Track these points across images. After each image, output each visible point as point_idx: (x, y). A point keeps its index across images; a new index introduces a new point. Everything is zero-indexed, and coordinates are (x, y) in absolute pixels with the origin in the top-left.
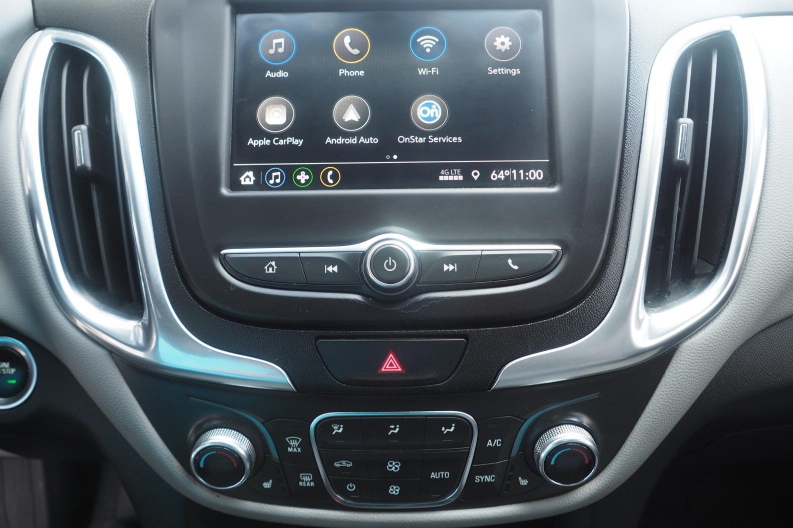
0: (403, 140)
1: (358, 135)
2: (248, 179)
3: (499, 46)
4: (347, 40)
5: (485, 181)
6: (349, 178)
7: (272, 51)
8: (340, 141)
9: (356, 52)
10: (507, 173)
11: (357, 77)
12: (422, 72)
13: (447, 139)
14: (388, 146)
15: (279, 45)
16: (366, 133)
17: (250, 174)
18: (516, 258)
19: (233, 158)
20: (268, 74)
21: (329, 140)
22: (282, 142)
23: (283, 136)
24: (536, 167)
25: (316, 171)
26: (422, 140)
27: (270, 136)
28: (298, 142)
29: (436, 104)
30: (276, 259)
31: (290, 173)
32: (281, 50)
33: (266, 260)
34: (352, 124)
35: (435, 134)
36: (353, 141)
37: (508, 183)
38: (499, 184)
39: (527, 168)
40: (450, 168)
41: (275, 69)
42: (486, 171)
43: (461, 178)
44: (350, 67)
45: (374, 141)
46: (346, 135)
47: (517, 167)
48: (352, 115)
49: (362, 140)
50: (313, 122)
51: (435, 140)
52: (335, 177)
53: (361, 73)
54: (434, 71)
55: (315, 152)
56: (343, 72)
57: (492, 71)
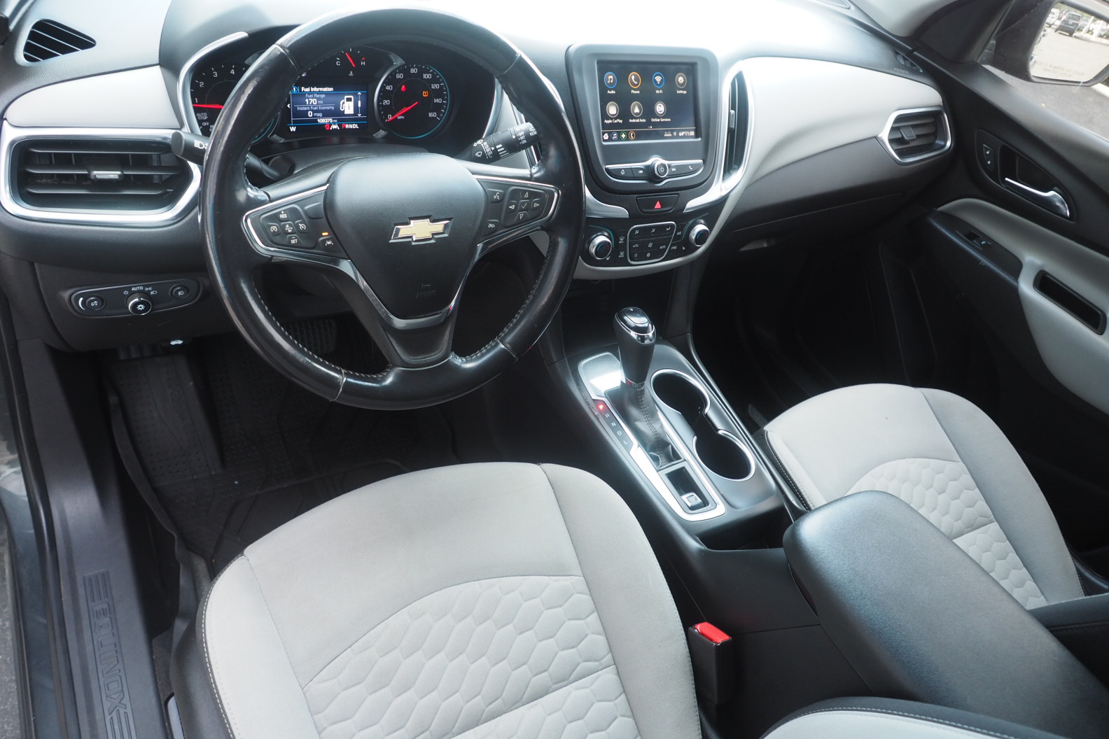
0: (653, 120)
1: (639, 118)
2: (606, 137)
3: (679, 80)
4: (633, 77)
5: (678, 137)
6: (638, 137)
7: (609, 82)
8: (634, 121)
9: (636, 83)
10: (684, 133)
11: (637, 94)
12: (657, 92)
13: (666, 120)
14: (649, 123)
15: (611, 79)
16: (642, 118)
17: (606, 134)
18: (692, 165)
19: (602, 129)
20: (609, 92)
21: (630, 121)
22: (616, 121)
23: (616, 119)
24: (691, 130)
25: (627, 133)
26: (659, 120)
27: (612, 119)
28: (621, 121)
29: (662, 106)
30: (624, 169)
31: (619, 134)
32: (612, 81)
33: (621, 169)
34: (637, 114)
35: (663, 118)
36: (638, 121)
37: (684, 137)
38: (682, 137)
39: (689, 131)
40: (667, 131)
41: (610, 90)
42: (678, 132)
43: (671, 135)
44: (635, 90)
45: (644, 121)
46: (636, 118)
47: (686, 130)
48: (637, 110)
49: (641, 120)
50: (625, 113)
51: (663, 120)
52: (633, 135)
53: (639, 92)
54: (661, 91)
55: (626, 125)
56: (633, 91)
57: (678, 92)
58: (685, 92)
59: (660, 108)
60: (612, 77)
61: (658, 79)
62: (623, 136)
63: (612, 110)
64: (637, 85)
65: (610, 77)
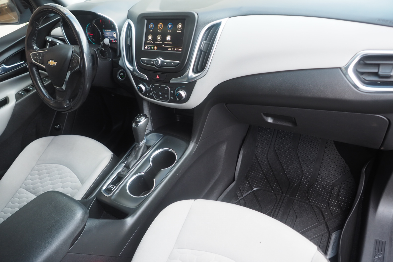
0: (165, 43)
1: (159, 41)
2: (146, 48)
3: (179, 26)
4: (160, 25)
5: (174, 50)
6: (158, 48)
7: (151, 27)
8: (157, 42)
9: (161, 27)
10: (177, 49)
12: (169, 31)
13: (170, 43)
14: (163, 44)
16: (160, 41)
17: (146, 47)
18: (174, 63)
19: (145, 44)
21: (156, 42)
22: (150, 42)
23: (151, 41)
24: (181, 48)
25: (154, 47)
26: (167, 43)
28: (152, 42)
29: (170, 37)
30: (147, 60)
31: (151, 47)
32: (152, 27)
33: (145, 60)
34: (159, 40)
35: (169, 42)
36: (159, 42)
39: (180, 48)
40: (170, 47)
41: (151, 30)
42: (174, 48)
43: (171, 49)
44: (160, 30)
45: (161, 42)
46: (158, 41)
48: (159, 38)
49: (160, 42)
50: (154, 39)
51: (169, 43)
52: (156, 48)
53: (161, 31)
54: (170, 31)
55: (154, 44)
56: (159, 31)
57: (178, 31)
58: (181, 32)
59: (169, 38)
60: (152, 25)
61: (170, 26)
62: (152, 48)
63: (150, 38)
64: (161, 28)
65: (151, 25)
